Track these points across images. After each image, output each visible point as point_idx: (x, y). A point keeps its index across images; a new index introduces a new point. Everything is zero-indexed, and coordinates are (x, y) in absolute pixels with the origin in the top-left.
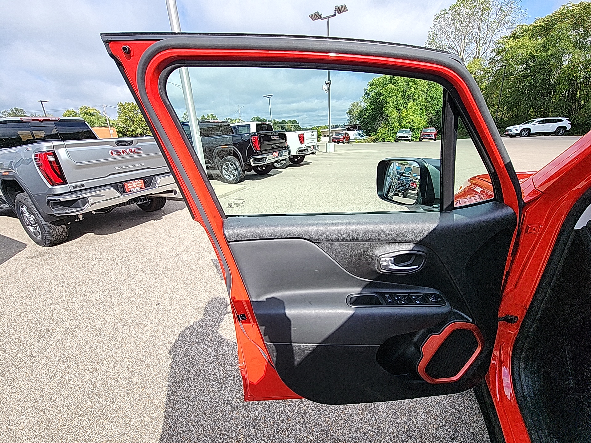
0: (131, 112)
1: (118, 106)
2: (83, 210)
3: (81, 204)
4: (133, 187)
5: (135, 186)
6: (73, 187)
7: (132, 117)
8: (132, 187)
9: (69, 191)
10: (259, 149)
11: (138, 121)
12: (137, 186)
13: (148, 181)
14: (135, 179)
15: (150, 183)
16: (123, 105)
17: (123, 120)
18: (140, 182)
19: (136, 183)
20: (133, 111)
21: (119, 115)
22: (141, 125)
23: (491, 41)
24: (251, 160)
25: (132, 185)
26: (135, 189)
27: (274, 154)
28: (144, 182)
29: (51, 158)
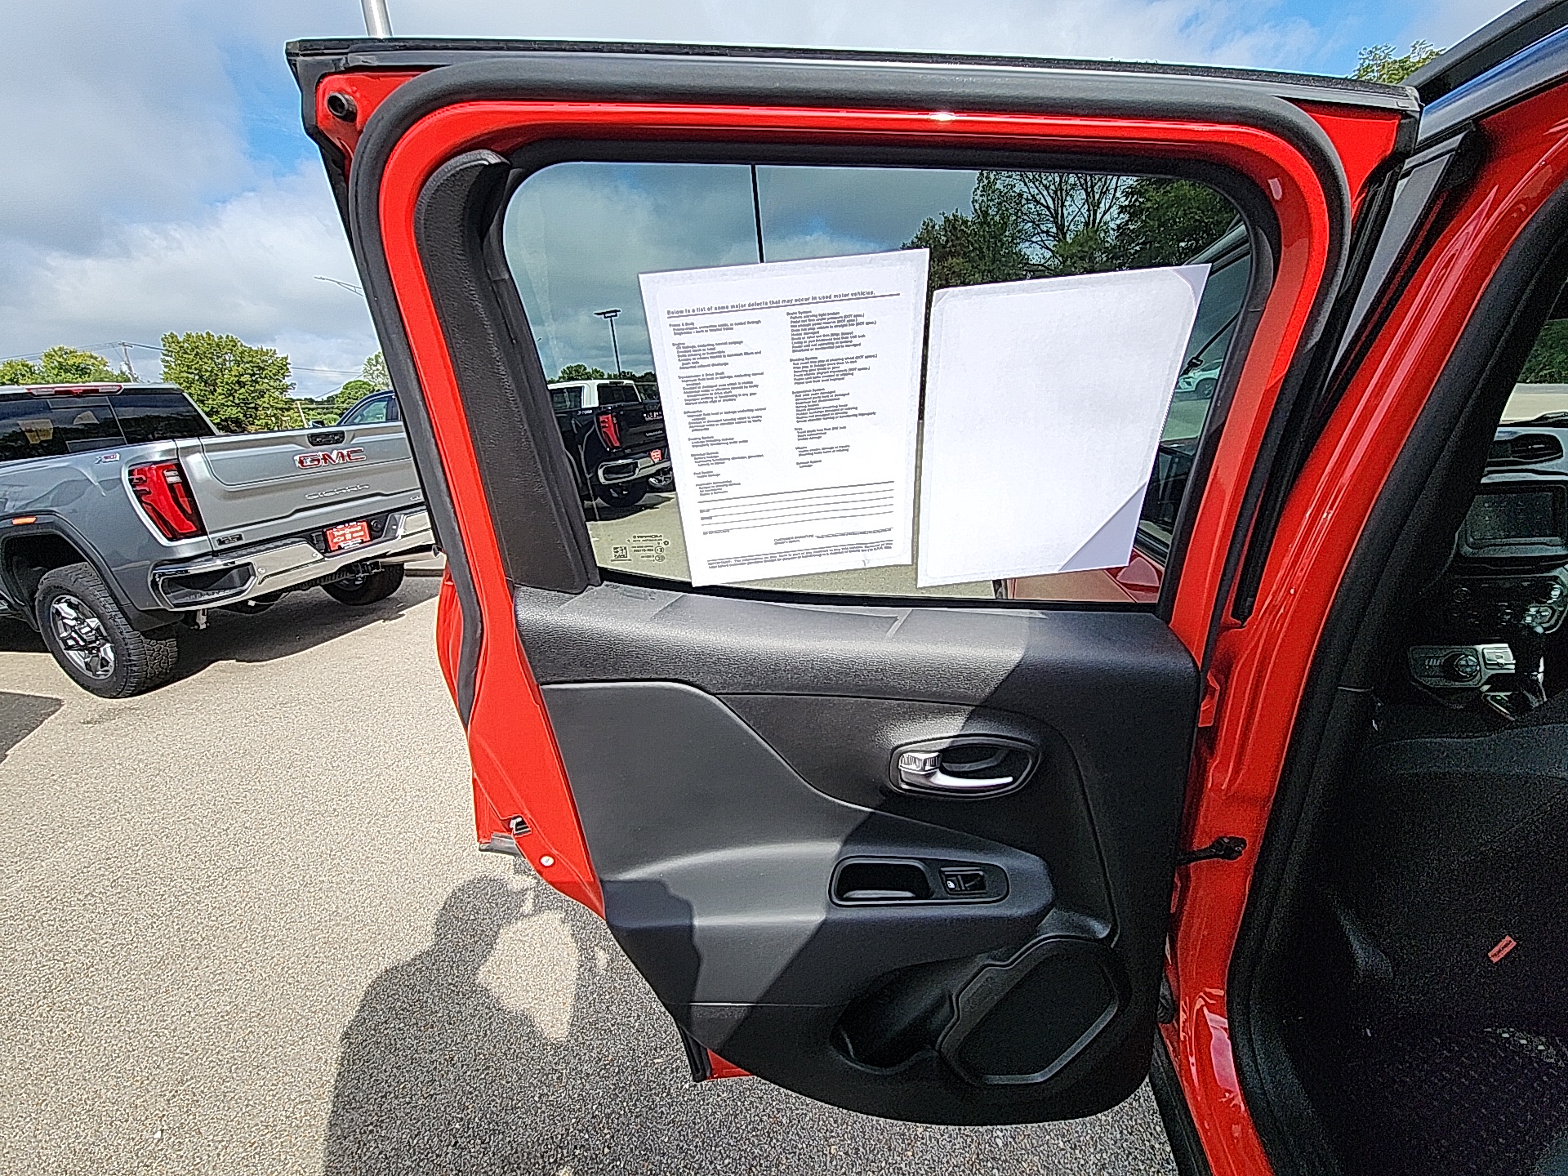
0: (206, 360)
1: (164, 345)
2: (242, 592)
3: (237, 580)
4: (345, 540)
5: (348, 536)
6: (219, 540)
7: (208, 374)
8: (343, 538)
9: (210, 549)
10: (618, 444)
11: (227, 383)
12: (354, 535)
13: (378, 526)
14: (348, 521)
15: (382, 529)
16: (181, 340)
17: (180, 384)
18: (359, 528)
19: (353, 530)
20: (211, 358)
21: (166, 370)
22: (237, 395)
23: (1117, 187)
24: (600, 472)
25: (344, 535)
26: (350, 543)
27: (652, 454)
28: (370, 527)
29: (172, 478)
